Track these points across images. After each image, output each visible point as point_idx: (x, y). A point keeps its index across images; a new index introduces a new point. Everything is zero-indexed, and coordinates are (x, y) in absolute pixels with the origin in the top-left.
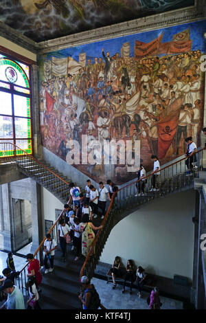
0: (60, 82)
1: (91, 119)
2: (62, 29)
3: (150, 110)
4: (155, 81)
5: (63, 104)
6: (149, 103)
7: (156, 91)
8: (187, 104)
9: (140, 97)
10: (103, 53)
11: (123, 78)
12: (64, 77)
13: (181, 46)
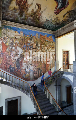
1: (25, 56)
2: (16, 20)
4: (45, 47)
5: (12, 49)
7: (45, 50)
9: (41, 51)
10: (30, 34)
11: (36, 44)
12: (13, 38)
13: (51, 39)
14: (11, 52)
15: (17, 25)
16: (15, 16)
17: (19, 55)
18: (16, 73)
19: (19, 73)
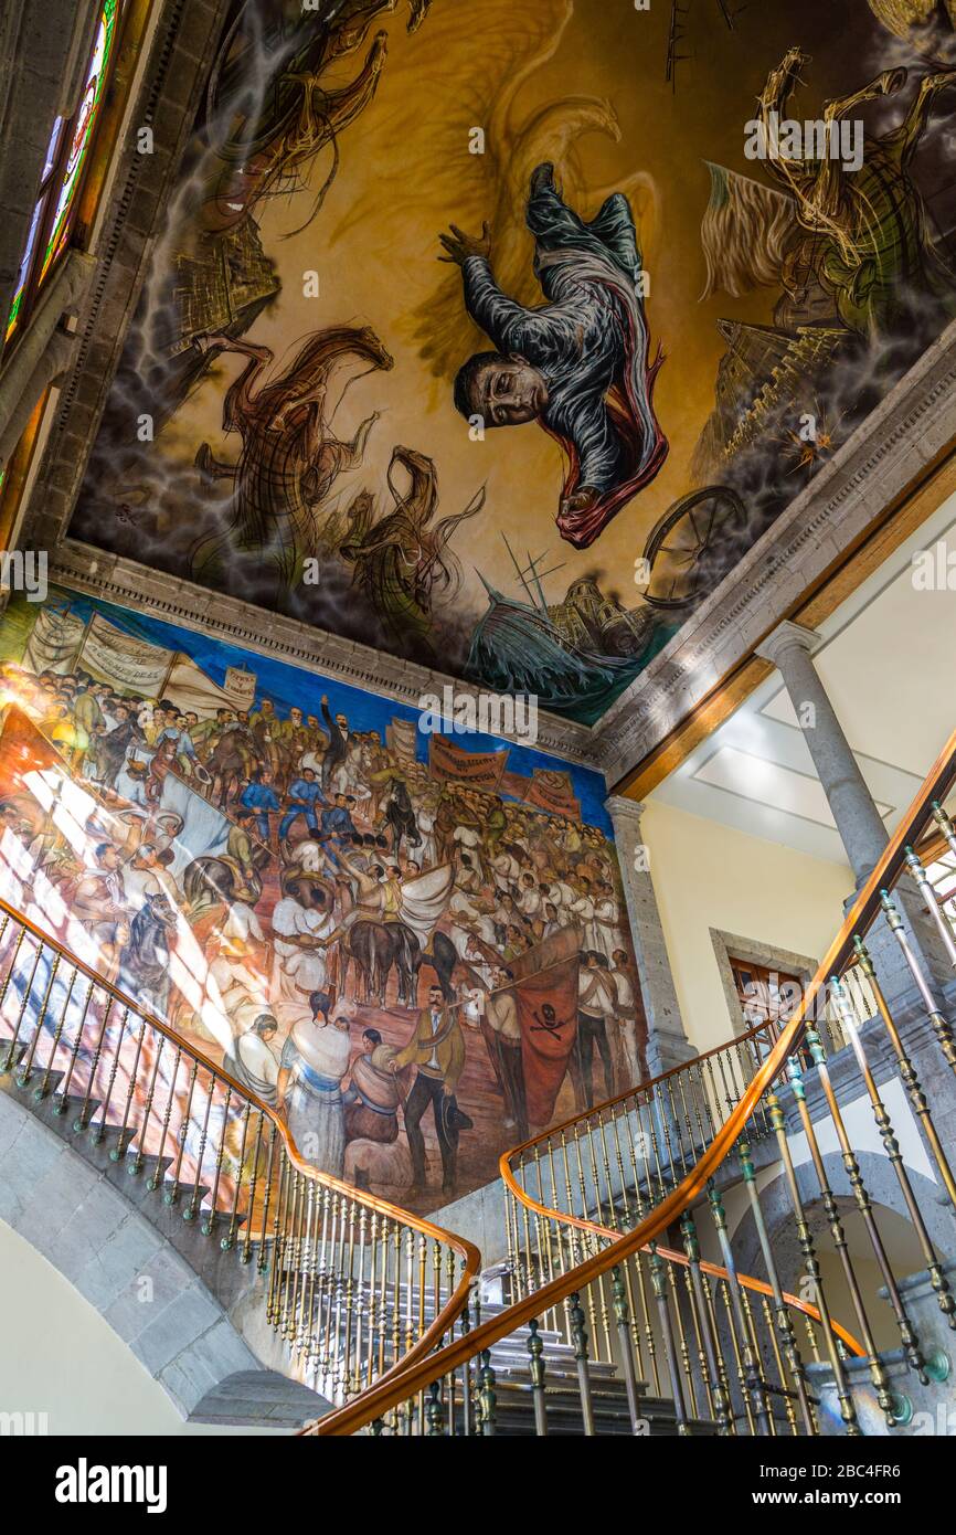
1: (244, 894)
3: (488, 935)
4: (497, 855)
6: (484, 911)
7: (502, 883)
8: (593, 953)
10: (324, 708)
11: (391, 805)
12: (139, 699)
13: (556, 800)
15: (199, 606)
16: (199, 530)
17: (176, 868)
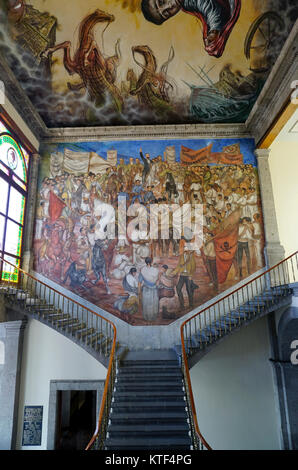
0: (75, 181)
2: (88, 118)
3: (203, 223)
4: (207, 190)
5: (78, 210)
7: (209, 202)
8: (245, 218)
12: (83, 175)
13: (232, 158)
14: (75, 220)
15: (92, 133)
16: (83, 108)
18: (92, 292)
19: (102, 292)
